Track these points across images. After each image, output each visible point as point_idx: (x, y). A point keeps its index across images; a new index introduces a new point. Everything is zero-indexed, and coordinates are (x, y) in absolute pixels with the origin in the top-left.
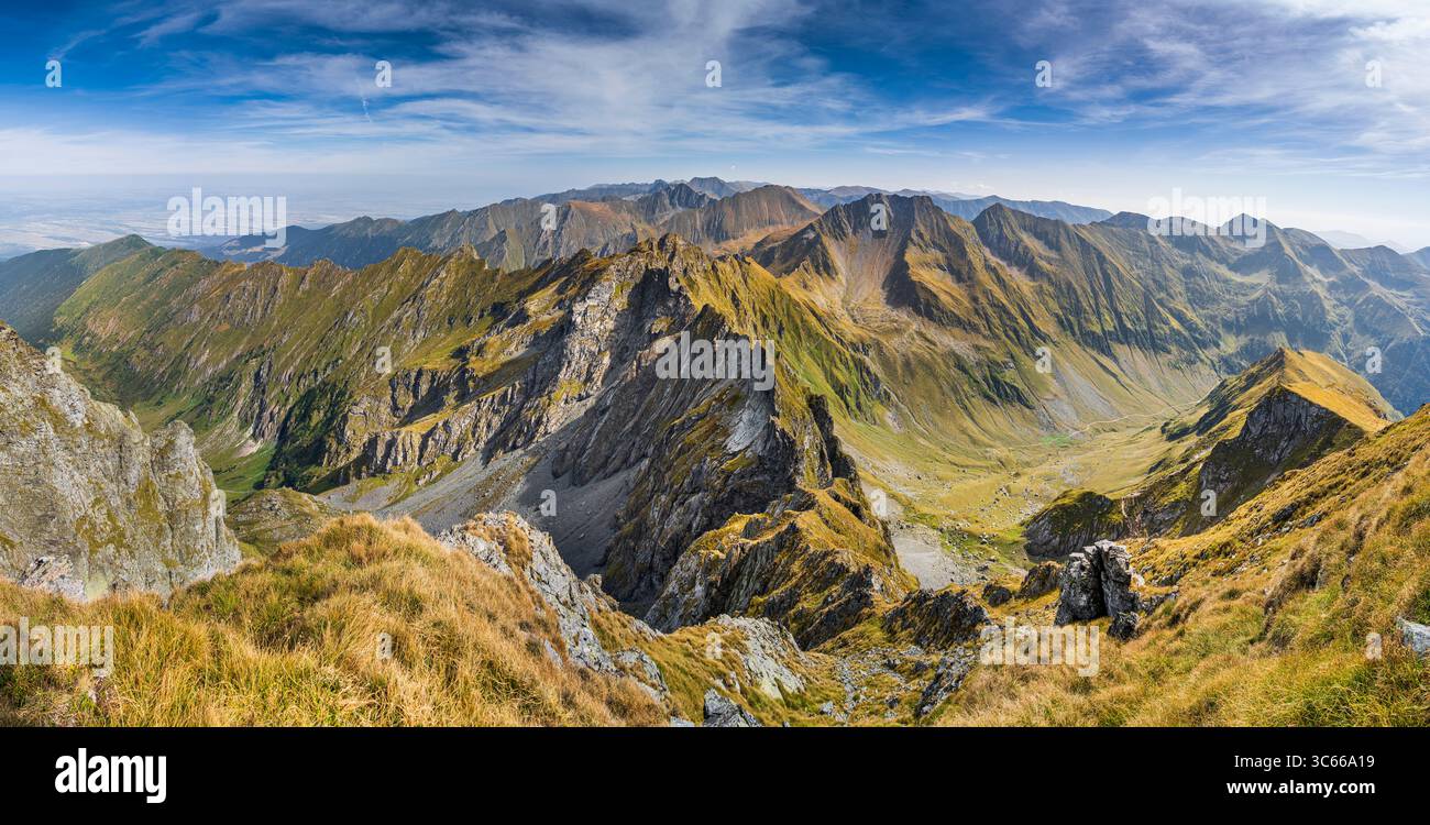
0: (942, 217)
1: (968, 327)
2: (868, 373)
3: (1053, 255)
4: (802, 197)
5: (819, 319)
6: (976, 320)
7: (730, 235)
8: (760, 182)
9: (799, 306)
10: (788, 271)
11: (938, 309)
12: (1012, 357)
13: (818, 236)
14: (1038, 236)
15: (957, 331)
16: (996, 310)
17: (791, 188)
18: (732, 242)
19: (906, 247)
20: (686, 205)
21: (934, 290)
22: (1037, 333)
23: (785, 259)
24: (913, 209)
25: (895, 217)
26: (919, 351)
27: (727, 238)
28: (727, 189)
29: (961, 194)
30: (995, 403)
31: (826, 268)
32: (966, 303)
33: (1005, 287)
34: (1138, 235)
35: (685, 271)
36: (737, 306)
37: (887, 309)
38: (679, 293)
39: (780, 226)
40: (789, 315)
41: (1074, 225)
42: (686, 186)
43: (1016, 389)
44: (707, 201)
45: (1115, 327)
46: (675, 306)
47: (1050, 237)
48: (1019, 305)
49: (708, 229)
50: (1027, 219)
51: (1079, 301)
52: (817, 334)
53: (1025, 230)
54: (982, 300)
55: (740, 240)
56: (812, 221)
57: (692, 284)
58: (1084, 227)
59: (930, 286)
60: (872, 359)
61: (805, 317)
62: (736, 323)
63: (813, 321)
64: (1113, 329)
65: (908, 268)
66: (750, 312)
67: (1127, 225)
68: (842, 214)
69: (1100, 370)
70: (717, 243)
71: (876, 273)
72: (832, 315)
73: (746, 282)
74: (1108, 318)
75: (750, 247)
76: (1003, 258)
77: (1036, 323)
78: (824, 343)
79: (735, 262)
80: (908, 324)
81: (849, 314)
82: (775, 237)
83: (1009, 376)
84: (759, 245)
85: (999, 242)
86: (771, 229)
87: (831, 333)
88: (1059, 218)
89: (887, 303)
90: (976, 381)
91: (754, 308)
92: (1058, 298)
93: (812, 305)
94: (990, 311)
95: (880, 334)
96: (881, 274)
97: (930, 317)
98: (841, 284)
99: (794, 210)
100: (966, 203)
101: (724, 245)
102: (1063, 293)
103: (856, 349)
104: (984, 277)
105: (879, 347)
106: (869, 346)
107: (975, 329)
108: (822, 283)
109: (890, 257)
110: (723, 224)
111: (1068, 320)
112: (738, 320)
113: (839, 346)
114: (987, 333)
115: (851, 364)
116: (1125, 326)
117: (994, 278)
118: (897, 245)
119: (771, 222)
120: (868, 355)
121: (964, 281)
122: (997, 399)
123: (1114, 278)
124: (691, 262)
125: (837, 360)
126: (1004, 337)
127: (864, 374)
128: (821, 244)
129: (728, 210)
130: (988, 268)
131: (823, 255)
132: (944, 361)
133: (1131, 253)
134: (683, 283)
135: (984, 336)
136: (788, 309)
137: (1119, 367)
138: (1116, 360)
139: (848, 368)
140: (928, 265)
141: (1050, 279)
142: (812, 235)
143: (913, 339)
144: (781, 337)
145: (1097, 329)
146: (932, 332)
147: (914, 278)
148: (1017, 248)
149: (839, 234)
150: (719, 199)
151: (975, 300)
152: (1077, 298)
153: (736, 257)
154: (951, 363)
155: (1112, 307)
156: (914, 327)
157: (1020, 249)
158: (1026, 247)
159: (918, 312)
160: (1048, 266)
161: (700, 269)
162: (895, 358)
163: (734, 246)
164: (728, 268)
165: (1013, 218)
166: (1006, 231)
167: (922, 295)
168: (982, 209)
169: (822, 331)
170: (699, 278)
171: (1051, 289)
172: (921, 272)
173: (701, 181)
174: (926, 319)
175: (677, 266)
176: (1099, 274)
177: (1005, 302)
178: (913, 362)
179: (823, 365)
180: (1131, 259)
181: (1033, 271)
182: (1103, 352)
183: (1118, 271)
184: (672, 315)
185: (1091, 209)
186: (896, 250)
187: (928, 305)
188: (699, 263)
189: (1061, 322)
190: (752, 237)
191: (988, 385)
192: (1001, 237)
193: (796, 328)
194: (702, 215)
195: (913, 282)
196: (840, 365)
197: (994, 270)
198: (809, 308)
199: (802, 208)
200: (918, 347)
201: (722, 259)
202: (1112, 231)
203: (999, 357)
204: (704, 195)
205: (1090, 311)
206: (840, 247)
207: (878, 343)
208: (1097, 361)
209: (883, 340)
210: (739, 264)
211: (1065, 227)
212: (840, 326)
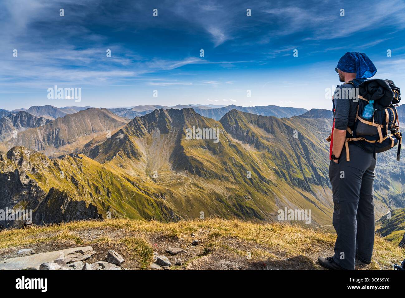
0: (200, 119)
1: (222, 178)
2: (166, 208)
3: (270, 136)
4: (113, 113)
5: (132, 183)
6: (226, 174)
7: (66, 141)
8: (84, 106)
9: (119, 178)
10: (109, 159)
11: (204, 170)
12: (249, 193)
13: (126, 136)
14: (260, 126)
15: (215, 181)
16: (238, 168)
17: (105, 109)
18: (68, 146)
19: (181, 138)
20: (28, 125)
21: (200, 160)
22: (263, 180)
23: (106, 152)
24: (183, 116)
25: (173, 121)
26: (195, 193)
27: (64, 143)
28: (60, 112)
29: (212, 105)
30: (242, 217)
31: (133, 154)
32: (220, 165)
33: (242, 155)
34: (325, 122)
35: (33, 170)
36: (76, 184)
37: (174, 173)
38: (30, 184)
39: (101, 133)
40: (112, 184)
41: (282, 119)
42: (27, 113)
43: (253, 210)
44: (44, 121)
45: (312, 176)
46: (28, 193)
47: (267, 126)
48: (251, 165)
49: (49, 140)
50: (252, 117)
51: (288, 161)
52: (132, 192)
53: (252, 123)
54: (229, 163)
55: (74, 144)
56: (122, 127)
57: (40, 177)
58: (288, 119)
59: (197, 158)
60: (167, 201)
61: (123, 183)
62: (77, 195)
63: (129, 185)
64: (311, 177)
65: (184, 149)
66: (86, 187)
67: (317, 117)
68: (140, 122)
69: (305, 200)
70: (57, 147)
71: (164, 154)
72: (140, 180)
73: (80, 169)
74: (307, 170)
75: (82, 147)
76: (240, 140)
77: (262, 174)
78: (137, 196)
79: (71, 158)
80: (187, 180)
81: (151, 178)
82: (98, 139)
83: (249, 202)
84: (87, 145)
85: (237, 131)
86: (95, 135)
87: (141, 190)
88: (272, 115)
89: (173, 169)
90: (229, 207)
91: (88, 184)
92: (275, 160)
93: (127, 176)
94: (234, 169)
95: (170, 186)
96: (168, 154)
97: (199, 174)
98: (145, 162)
99: (109, 122)
100: (215, 110)
101: (62, 148)
102: (277, 157)
103: (157, 196)
104: (229, 150)
105: (171, 194)
106: (165, 194)
107: (226, 179)
108: (132, 163)
109: (172, 144)
110: (60, 135)
111: (282, 172)
112: (78, 193)
113: (147, 196)
114: (233, 181)
115: (155, 205)
116: (319, 175)
117: (235, 151)
118: (176, 136)
119: (94, 131)
120: (164, 198)
121: (217, 154)
122: (242, 215)
123: (310, 148)
124: (36, 163)
125: (146, 204)
126: (243, 182)
127: (164, 209)
128: (129, 140)
129: (62, 126)
130: (231, 145)
131: (130, 146)
132: (210, 197)
133: (320, 133)
134: (32, 177)
135: (232, 183)
136: (112, 180)
137: (317, 198)
138: (314, 194)
139: (153, 207)
140: (195, 146)
141: (269, 150)
142: (122, 136)
143: (190, 187)
144: (109, 197)
145: (301, 177)
146: (201, 182)
147: (187, 154)
148: (247, 134)
149: (139, 133)
150: (54, 119)
151: (225, 163)
152: (287, 159)
153: (71, 155)
154: (214, 198)
155: (310, 164)
156: (191, 180)
157: (250, 134)
158: (253, 133)
159: (192, 172)
160: (268, 143)
161: (45, 166)
162: (181, 198)
163: (69, 148)
164: (66, 163)
165: (244, 117)
166: (240, 124)
167: (193, 163)
168: (225, 113)
169: (135, 189)
170: (45, 173)
171: (270, 156)
172: (192, 151)
173: (38, 109)
174: (197, 176)
175: (26, 168)
176: (300, 146)
177: (243, 163)
178: (192, 200)
179: (138, 208)
180: (321, 136)
181: (258, 145)
182: (305, 189)
183: (312, 144)
184: (27, 200)
185: (292, 108)
186: (175, 139)
187: (197, 168)
188: (44, 163)
189: (277, 173)
190: (81, 141)
191: (237, 208)
192: (237, 128)
193: (118, 191)
194: (43, 131)
195: (187, 157)
196: (148, 207)
197: (235, 146)
198: (125, 178)
199: (114, 120)
200: (193, 191)
201: (62, 157)
202: (307, 120)
203: (242, 193)
204: (42, 118)
205: (295, 167)
206: (141, 141)
207: (170, 192)
208: (302, 194)
209: (172, 189)
210: (74, 159)
211: (277, 121)
212: (146, 185)
